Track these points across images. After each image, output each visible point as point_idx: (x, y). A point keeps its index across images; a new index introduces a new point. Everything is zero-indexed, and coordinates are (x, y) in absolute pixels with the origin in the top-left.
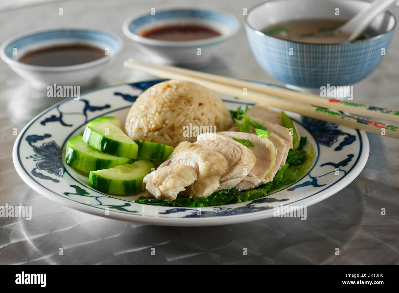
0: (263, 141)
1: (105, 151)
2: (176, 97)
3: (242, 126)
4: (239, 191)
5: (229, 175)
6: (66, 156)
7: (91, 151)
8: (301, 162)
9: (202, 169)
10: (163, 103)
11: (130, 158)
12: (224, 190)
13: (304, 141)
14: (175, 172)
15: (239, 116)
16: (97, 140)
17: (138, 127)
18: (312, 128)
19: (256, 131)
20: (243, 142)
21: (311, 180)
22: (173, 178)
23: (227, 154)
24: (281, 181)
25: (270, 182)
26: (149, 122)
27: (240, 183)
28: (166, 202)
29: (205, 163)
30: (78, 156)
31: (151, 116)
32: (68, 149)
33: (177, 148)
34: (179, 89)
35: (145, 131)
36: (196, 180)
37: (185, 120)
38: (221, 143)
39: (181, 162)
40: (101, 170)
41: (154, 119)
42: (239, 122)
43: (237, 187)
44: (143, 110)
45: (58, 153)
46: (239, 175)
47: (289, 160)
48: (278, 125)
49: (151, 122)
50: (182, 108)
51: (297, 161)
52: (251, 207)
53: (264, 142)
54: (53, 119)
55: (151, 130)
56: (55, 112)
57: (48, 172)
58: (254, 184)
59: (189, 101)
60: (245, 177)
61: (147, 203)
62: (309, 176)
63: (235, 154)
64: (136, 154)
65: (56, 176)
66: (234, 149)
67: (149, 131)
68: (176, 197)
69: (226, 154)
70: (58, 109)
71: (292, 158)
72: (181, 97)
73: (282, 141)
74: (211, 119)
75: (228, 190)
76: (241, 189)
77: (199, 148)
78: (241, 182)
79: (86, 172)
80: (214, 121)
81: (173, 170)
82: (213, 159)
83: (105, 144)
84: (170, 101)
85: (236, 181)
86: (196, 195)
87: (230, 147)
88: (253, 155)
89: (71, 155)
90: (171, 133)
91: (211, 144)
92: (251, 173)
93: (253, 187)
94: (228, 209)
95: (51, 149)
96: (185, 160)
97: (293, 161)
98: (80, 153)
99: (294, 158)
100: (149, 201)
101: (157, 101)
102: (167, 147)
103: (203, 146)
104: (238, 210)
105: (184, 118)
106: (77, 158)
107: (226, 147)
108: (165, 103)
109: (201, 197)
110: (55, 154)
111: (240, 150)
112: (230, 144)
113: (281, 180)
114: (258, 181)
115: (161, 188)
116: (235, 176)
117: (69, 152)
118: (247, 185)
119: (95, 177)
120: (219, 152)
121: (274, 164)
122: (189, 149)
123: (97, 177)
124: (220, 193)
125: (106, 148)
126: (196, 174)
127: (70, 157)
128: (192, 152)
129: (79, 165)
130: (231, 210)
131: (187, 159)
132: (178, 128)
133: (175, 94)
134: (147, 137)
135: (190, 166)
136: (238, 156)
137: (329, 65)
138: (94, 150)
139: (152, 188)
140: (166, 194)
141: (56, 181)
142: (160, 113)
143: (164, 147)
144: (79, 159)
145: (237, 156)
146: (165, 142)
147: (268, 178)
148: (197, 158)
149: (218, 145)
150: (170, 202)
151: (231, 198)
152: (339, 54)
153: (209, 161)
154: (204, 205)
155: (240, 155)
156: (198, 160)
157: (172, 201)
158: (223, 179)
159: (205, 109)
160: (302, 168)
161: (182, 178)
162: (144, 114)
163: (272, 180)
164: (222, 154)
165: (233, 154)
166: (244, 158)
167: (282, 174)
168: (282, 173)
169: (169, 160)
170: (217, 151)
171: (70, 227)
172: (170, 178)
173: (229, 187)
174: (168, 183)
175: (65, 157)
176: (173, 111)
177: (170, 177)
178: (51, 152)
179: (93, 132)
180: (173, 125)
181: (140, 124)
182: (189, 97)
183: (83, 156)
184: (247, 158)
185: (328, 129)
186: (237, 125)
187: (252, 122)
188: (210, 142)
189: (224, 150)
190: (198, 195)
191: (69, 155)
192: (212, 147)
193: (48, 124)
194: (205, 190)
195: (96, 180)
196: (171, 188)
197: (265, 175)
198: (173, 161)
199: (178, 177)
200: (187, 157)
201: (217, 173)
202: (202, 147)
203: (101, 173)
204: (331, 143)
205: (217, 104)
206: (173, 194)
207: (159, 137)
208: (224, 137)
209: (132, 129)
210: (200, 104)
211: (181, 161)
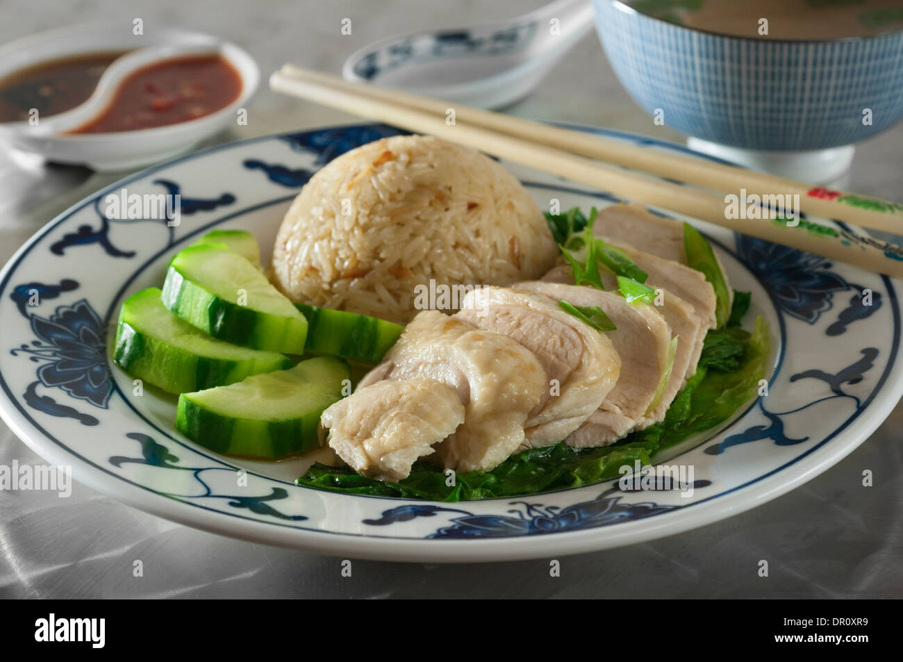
0: (640, 313)
1: (218, 336)
2: (408, 187)
3: (583, 266)
4: (576, 450)
5: (551, 411)
6: (118, 345)
7: (182, 335)
8: (736, 364)
9: (479, 390)
10: (373, 202)
11: (287, 353)
12: (535, 449)
13: (742, 303)
14: (405, 403)
15: (573, 235)
16: (199, 305)
17: (306, 264)
18: (762, 266)
19: (620, 285)
20: (585, 314)
21: (767, 423)
22: (401, 420)
23: (544, 349)
24: (687, 421)
25: (656, 424)
26: (336, 251)
27: (578, 429)
28: (382, 483)
29: (486, 377)
30: (148, 349)
31: (341, 237)
32: (122, 326)
33: (411, 327)
34: (416, 166)
35: (327, 276)
36: (463, 423)
37: (432, 249)
38: (527, 319)
39: (423, 371)
40: (208, 390)
41: (349, 246)
42: (574, 256)
43: (571, 439)
44: (321, 219)
45: (96, 336)
46: (576, 411)
47: (706, 361)
48: (676, 264)
49: (342, 254)
50: (422, 217)
51: (729, 362)
52: (611, 504)
53: (643, 316)
54: (84, 236)
55: (342, 273)
56: (89, 218)
57: (69, 393)
58: (615, 433)
59: (442, 199)
60: (590, 414)
61: (330, 488)
62: (762, 408)
63: (564, 352)
64: (303, 342)
65: (91, 406)
66: (563, 336)
67: (337, 276)
68: (410, 470)
69: (541, 350)
70: (97, 210)
71: (713, 353)
72: (420, 187)
73: (689, 310)
74: (499, 245)
75: (548, 447)
76: (582, 446)
77: (469, 334)
78: (581, 427)
79: (169, 390)
80: (507, 250)
81: (400, 396)
82: (508, 365)
83: (221, 317)
84: (392, 199)
85: (569, 425)
86: (461, 464)
87: (552, 332)
88: (613, 352)
89: (129, 344)
90: (396, 284)
91: (500, 320)
92: (608, 402)
93: (614, 440)
94: (547, 509)
95: (77, 325)
96: (433, 365)
97: (717, 362)
98: (153, 341)
99: (718, 353)
100: (337, 480)
101: (357, 197)
102: (385, 325)
103: (479, 325)
104: (575, 512)
105: (429, 244)
106: (146, 353)
107: (543, 332)
108: (379, 201)
109: (474, 471)
110: (88, 338)
111: (578, 341)
112: (553, 323)
113: (685, 418)
114: (625, 425)
115: (368, 446)
116: (564, 414)
117: (125, 335)
118: (598, 435)
119: (192, 410)
120: (521, 343)
121: (669, 377)
122: (444, 336)
123: (198, 409)
124: (526, 458)
125: (221, 326)
126: (463, 407)
127: (127, 350)
128: (453, 343)
129: (152, 372)
130: (557, 512)
131: (437, 363)
132: (412, 269)
133: (406, 178)
134: (330, 293)
135: (445, 381)
136: (574, 355)
137: (807, 95)
138: (191, 329)
139: (344, 445)
140: (383, 463)
141: (90, 421)
142: (365, 229)
143: (375, 326)
144: (151, 355)
145: (570, 357)
146: (377, 305)
147: (652, 414)
148: (464, 363)
149: (519, 325)
150: (391, 484)
151: (557, 475)
152: (835, 68)
153: (496, 371)
154: (484, 494)
155: (577, 354)
156: (468, 369)
157: (397, 481)
158: (535, 421)
159: (484, 220)
160: (741, 384)
161: (424, 419)
162: (322, 230)
163: (661, 417)
164: (530, 349)
165: (561, 351)
166: (589, 364)
167: (689, 400)
168: (687, 397)
169: (389, 363)
170: (517, 341)
171: (127, 548)
172: (392, 419)
173: (551, 440)
174: (387, 434)
175: (114, 346)
176: (401, 225)
177: (392, 415)
178: (78, 333)
179: (189, 283)
180: (400, 262)
181: (312, 255)
182: (441, 188)
183: (160, 348)
184: (598, 364)
185: (806, 270)
186: (568, 263)
187: (607, 255)
188: (497, 315)
189: (535, 340)
190: (467, 464)
191: (124, 345)
192: (504, 327)
193: (72, 252)
194: (485, 451)
195: (196, 418)
196: (396, 450)
197: (646, 408)
198: (400, 367)
199: (415, 417)
200: (439, 358)
201: (518, 406)
202: (477, 328)
203: (209, 397)
204: (815, 312)
205: (515, 203)
206: (402, 464)
207: (362, 292)
208: (536, 303)
209: (291, 268)
210: (472, 206)
211: (421, 367)
